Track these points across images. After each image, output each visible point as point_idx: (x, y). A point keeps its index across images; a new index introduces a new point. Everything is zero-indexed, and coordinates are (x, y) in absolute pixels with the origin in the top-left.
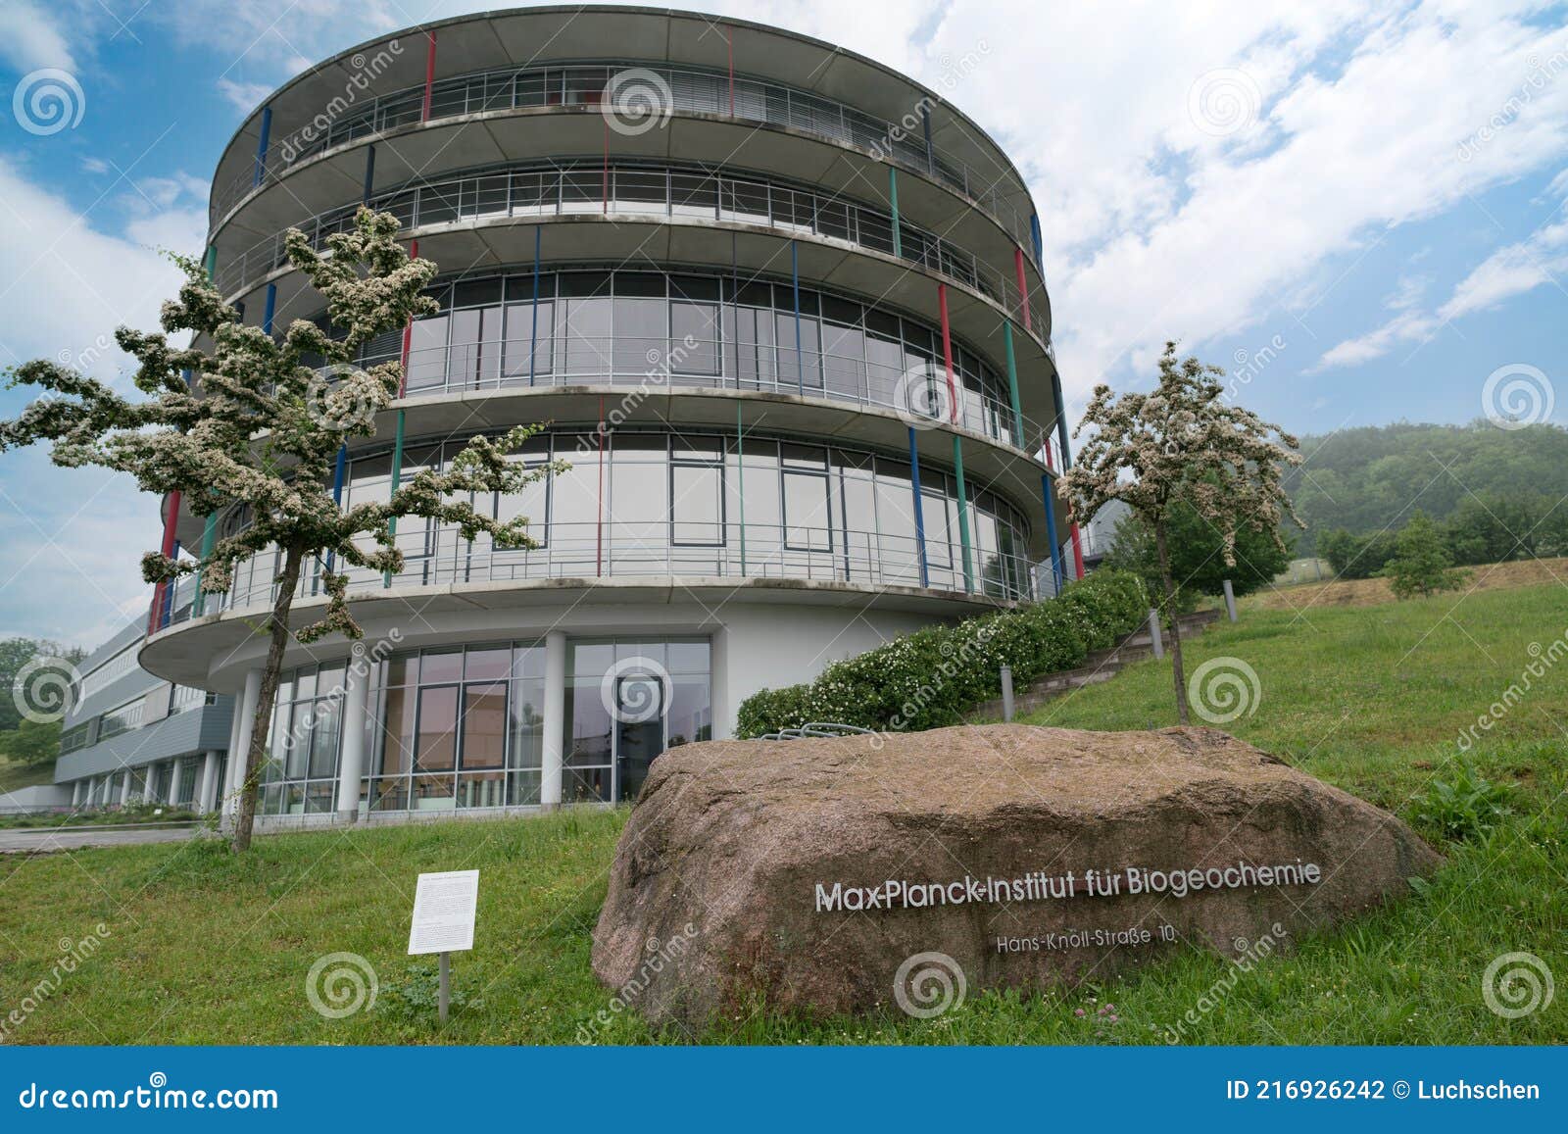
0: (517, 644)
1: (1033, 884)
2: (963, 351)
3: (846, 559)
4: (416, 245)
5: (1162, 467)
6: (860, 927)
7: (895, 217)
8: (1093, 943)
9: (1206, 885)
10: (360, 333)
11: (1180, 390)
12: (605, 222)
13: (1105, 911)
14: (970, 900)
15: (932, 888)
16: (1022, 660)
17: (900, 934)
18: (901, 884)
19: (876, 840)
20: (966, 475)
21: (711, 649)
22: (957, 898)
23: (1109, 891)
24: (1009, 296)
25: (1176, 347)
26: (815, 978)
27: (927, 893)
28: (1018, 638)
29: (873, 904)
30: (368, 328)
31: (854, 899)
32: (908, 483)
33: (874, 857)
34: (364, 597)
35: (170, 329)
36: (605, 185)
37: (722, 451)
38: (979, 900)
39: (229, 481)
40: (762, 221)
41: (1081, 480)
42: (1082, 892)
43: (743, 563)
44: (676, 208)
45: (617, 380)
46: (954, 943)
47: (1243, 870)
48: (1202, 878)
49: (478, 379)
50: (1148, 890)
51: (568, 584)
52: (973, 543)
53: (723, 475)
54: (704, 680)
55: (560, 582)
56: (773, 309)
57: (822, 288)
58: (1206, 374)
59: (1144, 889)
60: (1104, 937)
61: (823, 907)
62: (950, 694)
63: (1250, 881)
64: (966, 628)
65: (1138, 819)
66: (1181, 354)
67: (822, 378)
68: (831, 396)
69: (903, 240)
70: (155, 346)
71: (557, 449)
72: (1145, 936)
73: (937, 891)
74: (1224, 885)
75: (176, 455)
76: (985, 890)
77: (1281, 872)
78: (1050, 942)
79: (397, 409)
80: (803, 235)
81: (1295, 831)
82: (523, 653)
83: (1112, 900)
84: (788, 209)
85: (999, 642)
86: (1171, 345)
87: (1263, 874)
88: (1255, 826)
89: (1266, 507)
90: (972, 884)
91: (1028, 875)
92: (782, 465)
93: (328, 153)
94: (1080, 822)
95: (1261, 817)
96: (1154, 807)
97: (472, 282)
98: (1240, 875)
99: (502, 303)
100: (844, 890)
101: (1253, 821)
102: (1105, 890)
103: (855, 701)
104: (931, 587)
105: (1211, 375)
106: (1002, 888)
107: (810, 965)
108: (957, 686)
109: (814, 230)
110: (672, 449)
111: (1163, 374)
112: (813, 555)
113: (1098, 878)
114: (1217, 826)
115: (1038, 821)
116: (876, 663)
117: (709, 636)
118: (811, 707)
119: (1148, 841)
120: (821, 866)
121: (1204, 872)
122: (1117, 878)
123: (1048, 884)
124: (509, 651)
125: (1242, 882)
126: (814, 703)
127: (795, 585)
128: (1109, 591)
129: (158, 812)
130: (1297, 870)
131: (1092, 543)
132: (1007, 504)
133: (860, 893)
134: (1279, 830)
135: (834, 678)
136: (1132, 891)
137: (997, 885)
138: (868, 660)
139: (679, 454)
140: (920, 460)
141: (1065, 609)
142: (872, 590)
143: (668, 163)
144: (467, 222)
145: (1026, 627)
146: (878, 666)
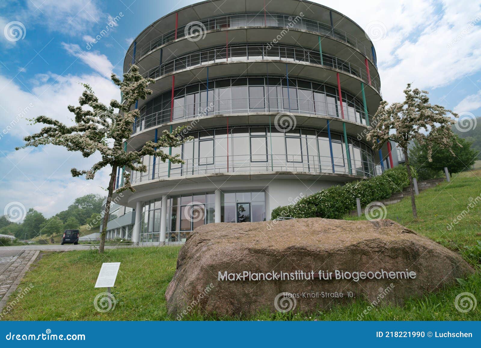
0: (207, 193)
1: (298, 275)
2: (347, 95)
3: (309, 164)
4: (174, 77)
5: (404, 128)
6: (235, 287)
7: (321, 53)
8: (320, 297)
9: (367, 278)
10: (130, 102)
11: (412, 100)
12: (227, 64)
13: (327, 285)
14: (274, 279)
15: (260, 274)
16: (367, 196)
17: (249, 290)
18: (249, 273)
19: (243, 257)
20: (347, 135)
21: (265, 193)
22: (269, 278)
23: (328, 278)
24: (363, 75)
25: (411, 85)
26: (218, 303)
27: (258, 276)
28: (366, 189)
29: (239, 279)
30: (132, 100)
31: (231, 277)
32: (328, 139)
33: (241, 263)
34: (163, 180)
35: (82, 105)
36: (227, 52)
37: (266, 132)
38: (277, 279)
39: (88, 147)
40: (277, 58)
41: (375, 134)
42: (316, 278)
43: (272, 167)
44: (250, 57)
45: (233, 112)
46: (269, 294)
47: (383, 273)
48: (365, 275)
49: (194, 114)
50: (343, 278)
51: (219, 175)
52: (352, 158)
53: (266, 139)
54: (263, 203)
55: (217, 174)
56: (281, 86)
57: (297, 78)
58: (421, 94)
59: (341, 278)
60: (325, 295)
61: (221, 279)
62: (341, 208)
63: (385, 277)
64: (347, 185)
65: (341, 253)
66: (413, 88)
67: (298, 107)
68: (301, 112)
69: (324, 60)
70: (78, 110)
71: (216, 134)
72: (341, 295)
73: (262, 275)
74: (375, 278)
75: (73, 140)
76: (279, 276)
77: (399, 274)
78: (303, 295)
79: (170, 125)
80: (289, 61)
81: (407, 258)
82: (209, 196)
83: (329, 281)
84: (284, 54)
85: (359, 190)
86: (409, 85)
87: (391, 275)
88: (389, 256)
89: (445, 140)
90: (275, 273)
91: (296, 271)
92: (285, 135)
93: (150, 52)
94: (318, 253)
95: (392, 253)
96: (348, 248)
97: (191, 86)
98: (382, 274)
99: (199, 91)
100: (228, 274)
101: (388, 254)
102: (326, 278)
103: (308, 210)
104: (335, 172)
105: (424, 94)
106: (286, 275)
107: (217, 298)
108: (343, 205)
109: (294, 59)
110: (250, 132)
111: (406, 95)
112: (295, 164)
113: (323, 273)
114: (373, 256)
115: (302, 252)
116: (315, 198)
117: (264, 190)
118: (293, 212)
119: (345, 261)
120: (222, 265)
121: (366, 273)
122: (331, 274)
123: (304, 275)
124: (205, 196)
125: (382, 277)
126: (294, 211)
127: (289, 173)
128: (401, 172)
129: (122, 241)
130: (406, 274)
131: (402, 156)
132: (364, 144)
133: (234, 275)
134: (400, 258)
135: (301, 203)
136: (337, 278)
137: (284, 274)
138: (313, 197)
139: (252, 134)
140: (331, 131)
141: (384, 179)
142: (315, 174)
143: (246, 44)
144: (188, 68)
145: (369, 185)
146: (316, 199)
